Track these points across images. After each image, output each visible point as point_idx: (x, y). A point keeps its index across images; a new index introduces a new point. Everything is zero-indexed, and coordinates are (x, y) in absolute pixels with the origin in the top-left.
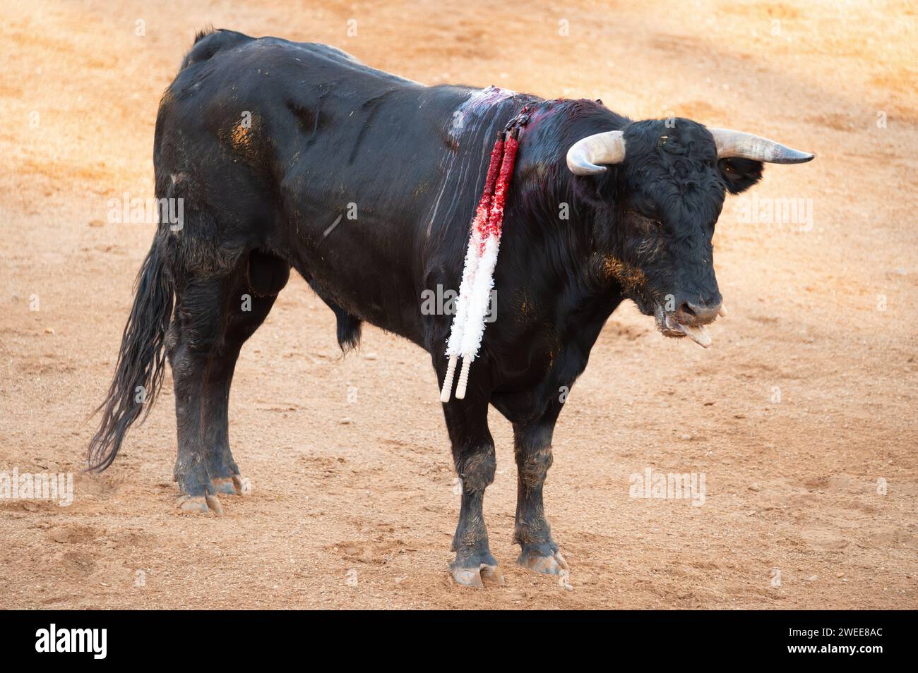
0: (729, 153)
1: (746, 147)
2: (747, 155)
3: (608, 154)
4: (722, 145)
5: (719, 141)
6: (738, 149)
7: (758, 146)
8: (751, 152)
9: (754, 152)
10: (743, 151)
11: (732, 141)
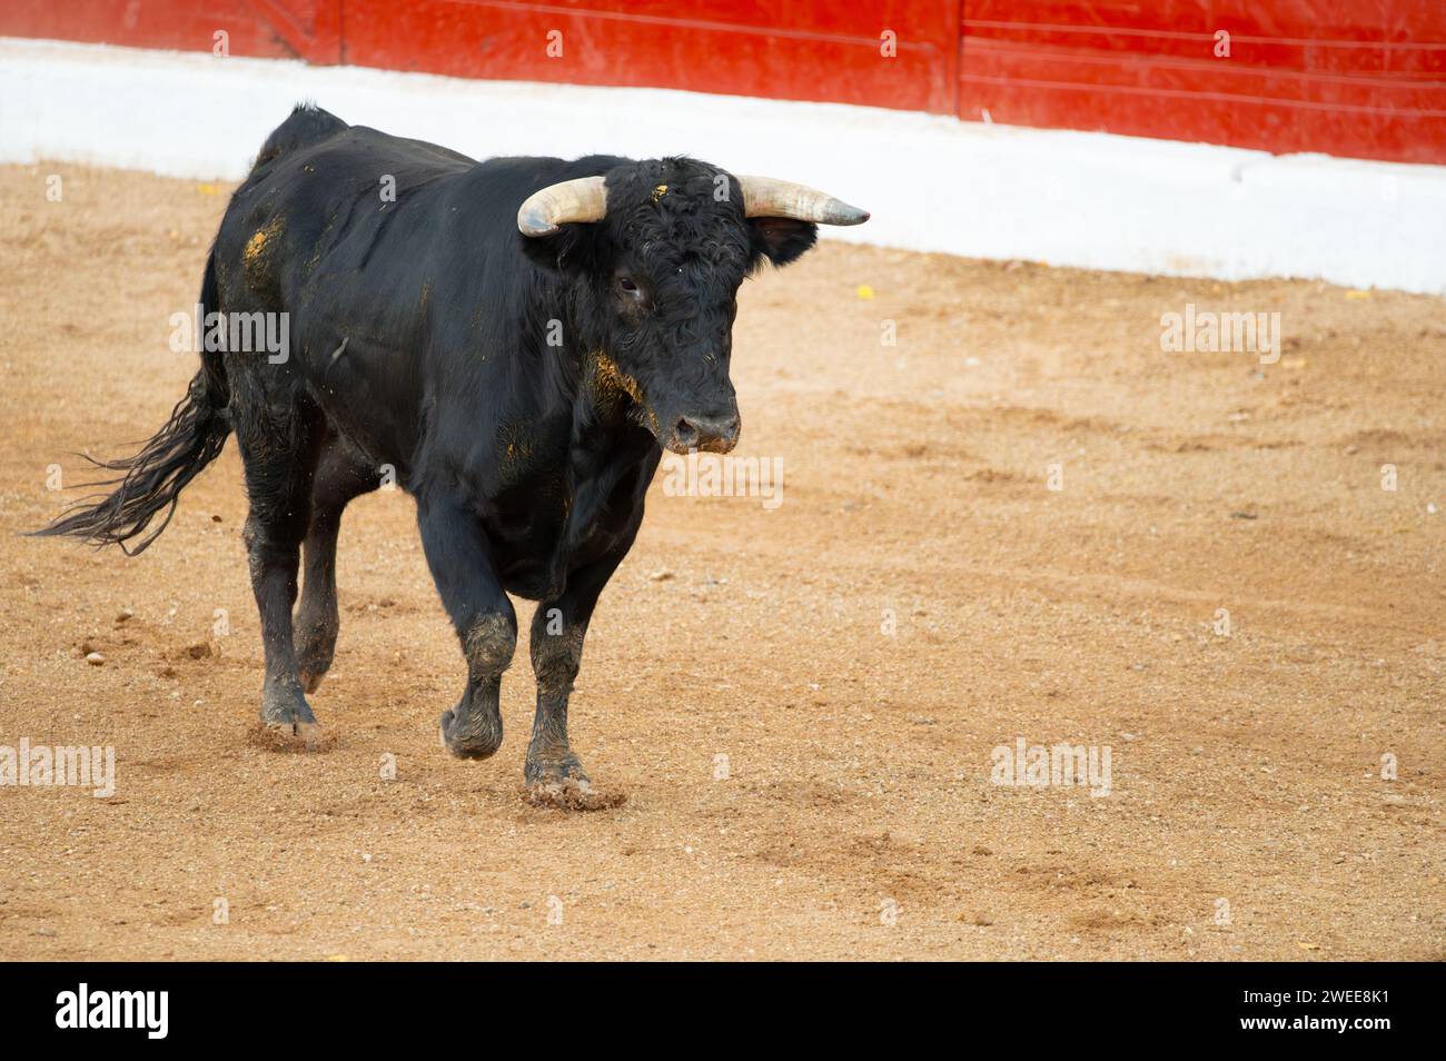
0: (764, 209)
1: (789, 202)
2: (790, 212)
3: (582, 208)
4: (753, 198)
5: (749, 192)
6: (777, 205)
7: (806, 199)
8: (795, 208)
9: (801, 209)
10: (784, 207)
11: (768, 192)
